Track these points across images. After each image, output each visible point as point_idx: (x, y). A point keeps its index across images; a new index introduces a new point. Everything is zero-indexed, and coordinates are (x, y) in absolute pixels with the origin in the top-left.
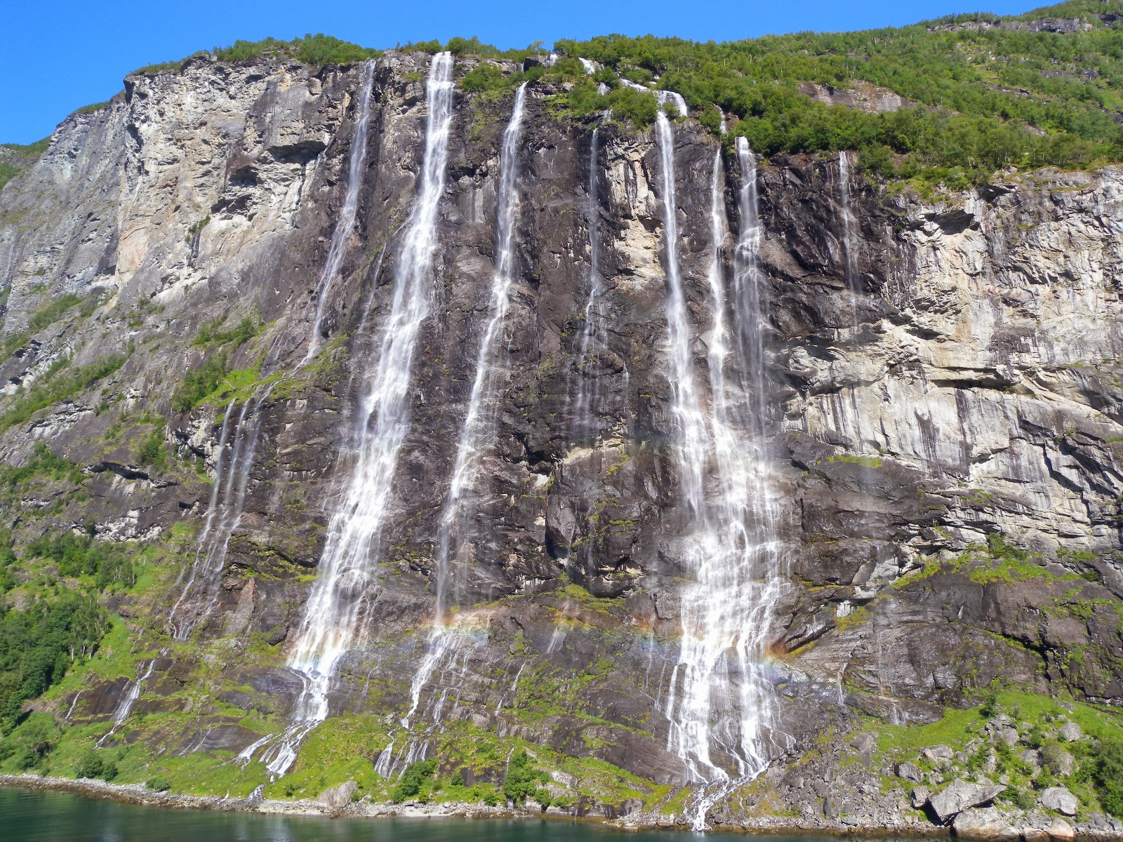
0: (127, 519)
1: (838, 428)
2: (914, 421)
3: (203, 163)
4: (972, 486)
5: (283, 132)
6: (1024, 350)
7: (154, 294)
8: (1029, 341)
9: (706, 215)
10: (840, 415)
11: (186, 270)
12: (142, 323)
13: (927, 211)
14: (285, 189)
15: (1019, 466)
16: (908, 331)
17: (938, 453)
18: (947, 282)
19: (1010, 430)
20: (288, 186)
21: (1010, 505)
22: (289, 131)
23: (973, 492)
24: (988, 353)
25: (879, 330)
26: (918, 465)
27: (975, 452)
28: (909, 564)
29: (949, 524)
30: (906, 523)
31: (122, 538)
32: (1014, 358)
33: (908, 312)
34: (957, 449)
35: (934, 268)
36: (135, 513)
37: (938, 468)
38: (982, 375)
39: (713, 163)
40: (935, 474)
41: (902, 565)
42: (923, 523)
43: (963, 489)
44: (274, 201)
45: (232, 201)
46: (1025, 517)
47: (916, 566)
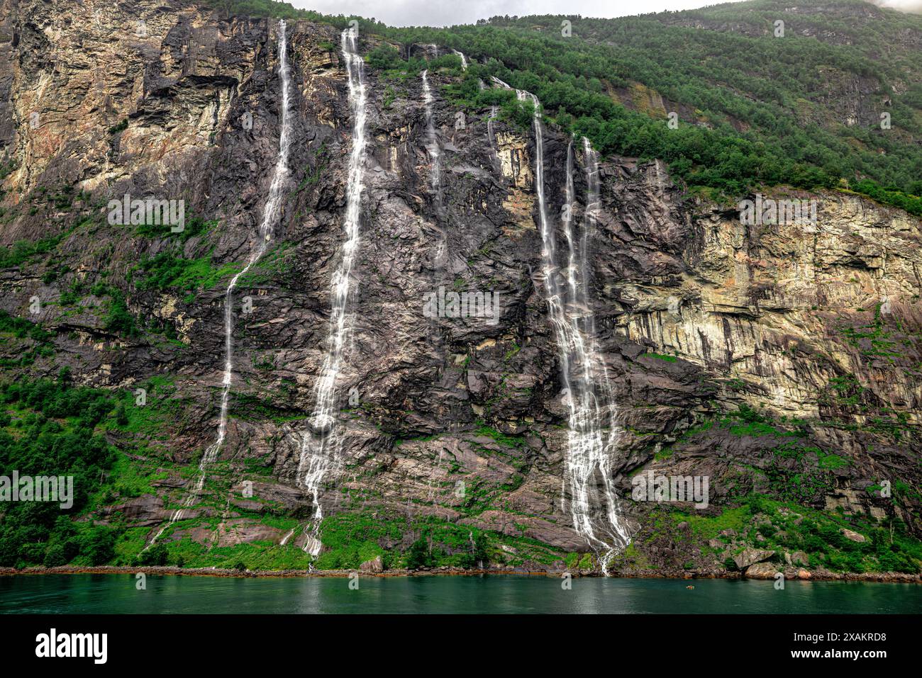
0: (100, 371)
1: (649, 337)
2: (697, 335)
3: (118, 75)
4: (732, 377)
5: (200, 64)
6: (767, 298)
7: (77, 182)
8: (770, 293)
9: (562, 189)
10: (651, 329)
11: (107, 166)
12: (70, 205)
13: (714, 209)
14: (200, 111)
15: (760, 367)
16: (696, 281)
17: (712, 357)
18: (723, 252)
19: (756, 345)
20: (203, 108)
21: (755, 389)
22: (206, 64)
23: (732, 381)
24: (744, 298)
25: (680, 279)
26: (700, 363)
27: (735, 356)
28: (695, 422)
29: (717, 399)
30: (694, 397)
31: (96, 386)
32: (761, 302)
33: (697, 269)
34: (723, 355)
35: (715, 243)
36: (108, 367)
37: (710, 365)
38: (740, 311)
39: (566, 153)
40: (709, 369)
41: (690, 422)
42: (704, 398)
43: (727, 379)
44: (191, 119)
45: (150, 113)
46: (763, 398)
47: (698, 423)
